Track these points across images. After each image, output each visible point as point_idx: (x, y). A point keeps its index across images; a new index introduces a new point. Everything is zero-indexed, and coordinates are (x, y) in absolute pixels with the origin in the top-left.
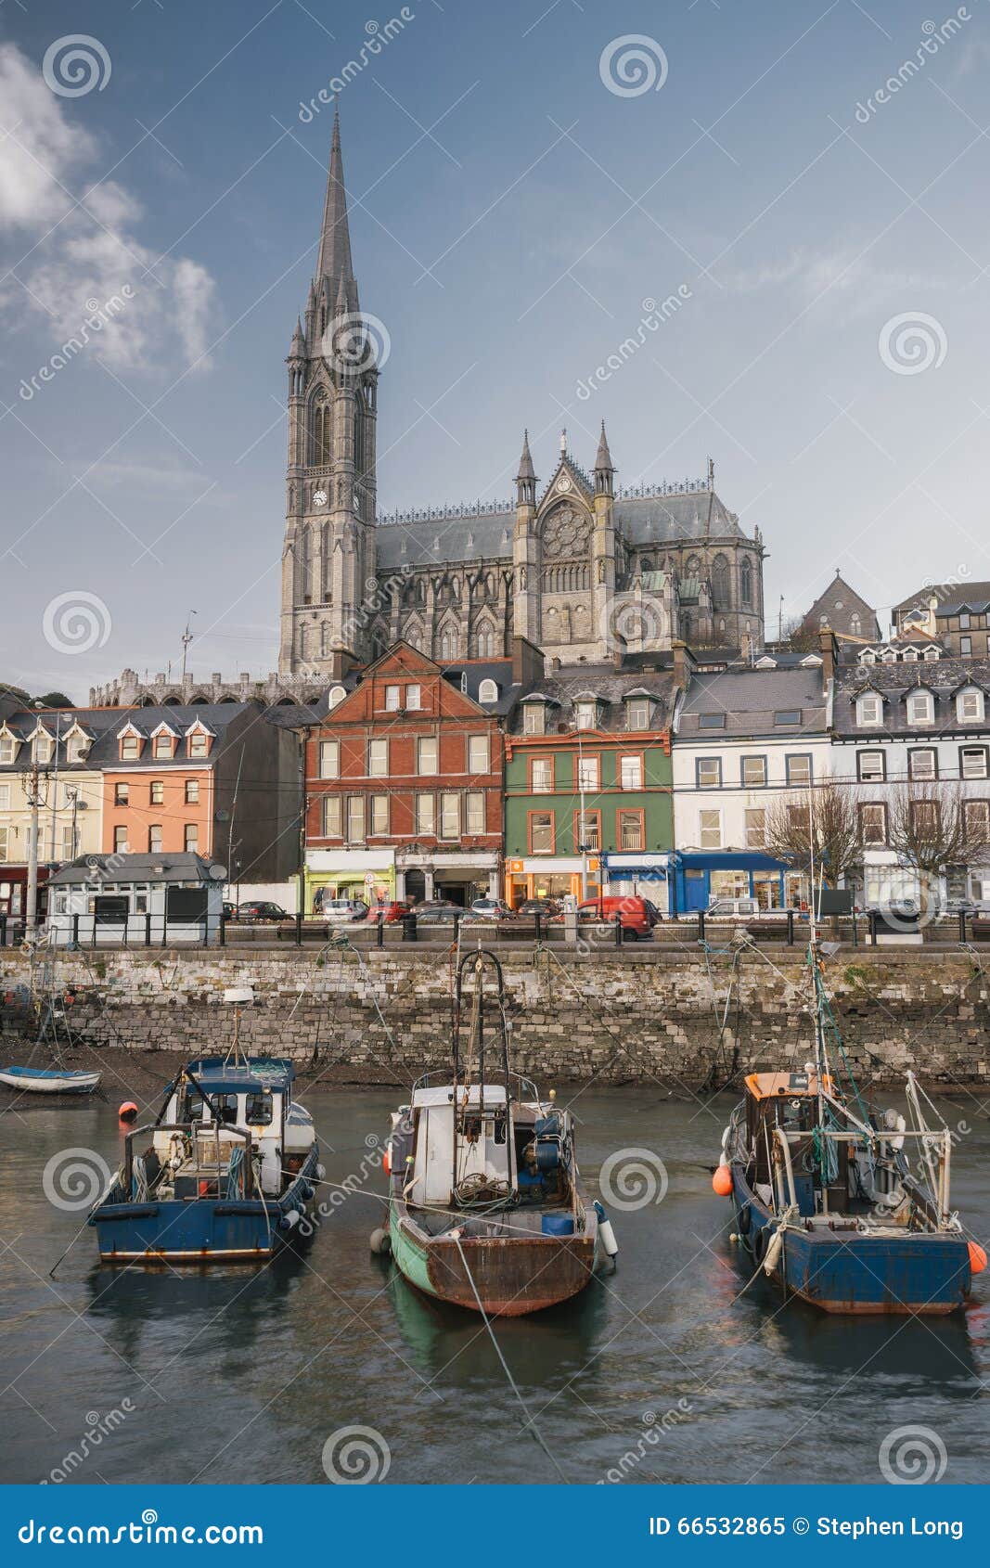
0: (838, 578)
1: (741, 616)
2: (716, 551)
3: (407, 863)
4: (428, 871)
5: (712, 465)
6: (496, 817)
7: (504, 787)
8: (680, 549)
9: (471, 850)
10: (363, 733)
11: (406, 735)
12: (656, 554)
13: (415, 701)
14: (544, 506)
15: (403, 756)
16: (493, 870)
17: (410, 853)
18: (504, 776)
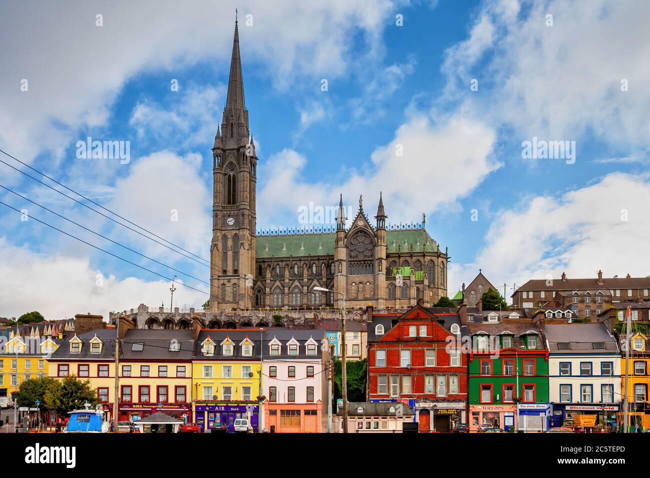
0: (480, 274)
1: (439, 290)
2: (429, 258)
3: (421, 406)
4: (431, 410)
5: (424, 216)
6: (465, 386)
7: (468, 373)
8: (411, 256)
9: (454, 401)
10: (399, 347)
11: (420, 348)
12: (399, 258)
13: (424, 332)
14: (350, 232)
15: (418, 358)
16: (463, 410)
17: (423, 402)
18: (468, 368)
